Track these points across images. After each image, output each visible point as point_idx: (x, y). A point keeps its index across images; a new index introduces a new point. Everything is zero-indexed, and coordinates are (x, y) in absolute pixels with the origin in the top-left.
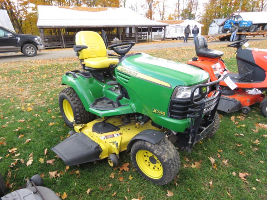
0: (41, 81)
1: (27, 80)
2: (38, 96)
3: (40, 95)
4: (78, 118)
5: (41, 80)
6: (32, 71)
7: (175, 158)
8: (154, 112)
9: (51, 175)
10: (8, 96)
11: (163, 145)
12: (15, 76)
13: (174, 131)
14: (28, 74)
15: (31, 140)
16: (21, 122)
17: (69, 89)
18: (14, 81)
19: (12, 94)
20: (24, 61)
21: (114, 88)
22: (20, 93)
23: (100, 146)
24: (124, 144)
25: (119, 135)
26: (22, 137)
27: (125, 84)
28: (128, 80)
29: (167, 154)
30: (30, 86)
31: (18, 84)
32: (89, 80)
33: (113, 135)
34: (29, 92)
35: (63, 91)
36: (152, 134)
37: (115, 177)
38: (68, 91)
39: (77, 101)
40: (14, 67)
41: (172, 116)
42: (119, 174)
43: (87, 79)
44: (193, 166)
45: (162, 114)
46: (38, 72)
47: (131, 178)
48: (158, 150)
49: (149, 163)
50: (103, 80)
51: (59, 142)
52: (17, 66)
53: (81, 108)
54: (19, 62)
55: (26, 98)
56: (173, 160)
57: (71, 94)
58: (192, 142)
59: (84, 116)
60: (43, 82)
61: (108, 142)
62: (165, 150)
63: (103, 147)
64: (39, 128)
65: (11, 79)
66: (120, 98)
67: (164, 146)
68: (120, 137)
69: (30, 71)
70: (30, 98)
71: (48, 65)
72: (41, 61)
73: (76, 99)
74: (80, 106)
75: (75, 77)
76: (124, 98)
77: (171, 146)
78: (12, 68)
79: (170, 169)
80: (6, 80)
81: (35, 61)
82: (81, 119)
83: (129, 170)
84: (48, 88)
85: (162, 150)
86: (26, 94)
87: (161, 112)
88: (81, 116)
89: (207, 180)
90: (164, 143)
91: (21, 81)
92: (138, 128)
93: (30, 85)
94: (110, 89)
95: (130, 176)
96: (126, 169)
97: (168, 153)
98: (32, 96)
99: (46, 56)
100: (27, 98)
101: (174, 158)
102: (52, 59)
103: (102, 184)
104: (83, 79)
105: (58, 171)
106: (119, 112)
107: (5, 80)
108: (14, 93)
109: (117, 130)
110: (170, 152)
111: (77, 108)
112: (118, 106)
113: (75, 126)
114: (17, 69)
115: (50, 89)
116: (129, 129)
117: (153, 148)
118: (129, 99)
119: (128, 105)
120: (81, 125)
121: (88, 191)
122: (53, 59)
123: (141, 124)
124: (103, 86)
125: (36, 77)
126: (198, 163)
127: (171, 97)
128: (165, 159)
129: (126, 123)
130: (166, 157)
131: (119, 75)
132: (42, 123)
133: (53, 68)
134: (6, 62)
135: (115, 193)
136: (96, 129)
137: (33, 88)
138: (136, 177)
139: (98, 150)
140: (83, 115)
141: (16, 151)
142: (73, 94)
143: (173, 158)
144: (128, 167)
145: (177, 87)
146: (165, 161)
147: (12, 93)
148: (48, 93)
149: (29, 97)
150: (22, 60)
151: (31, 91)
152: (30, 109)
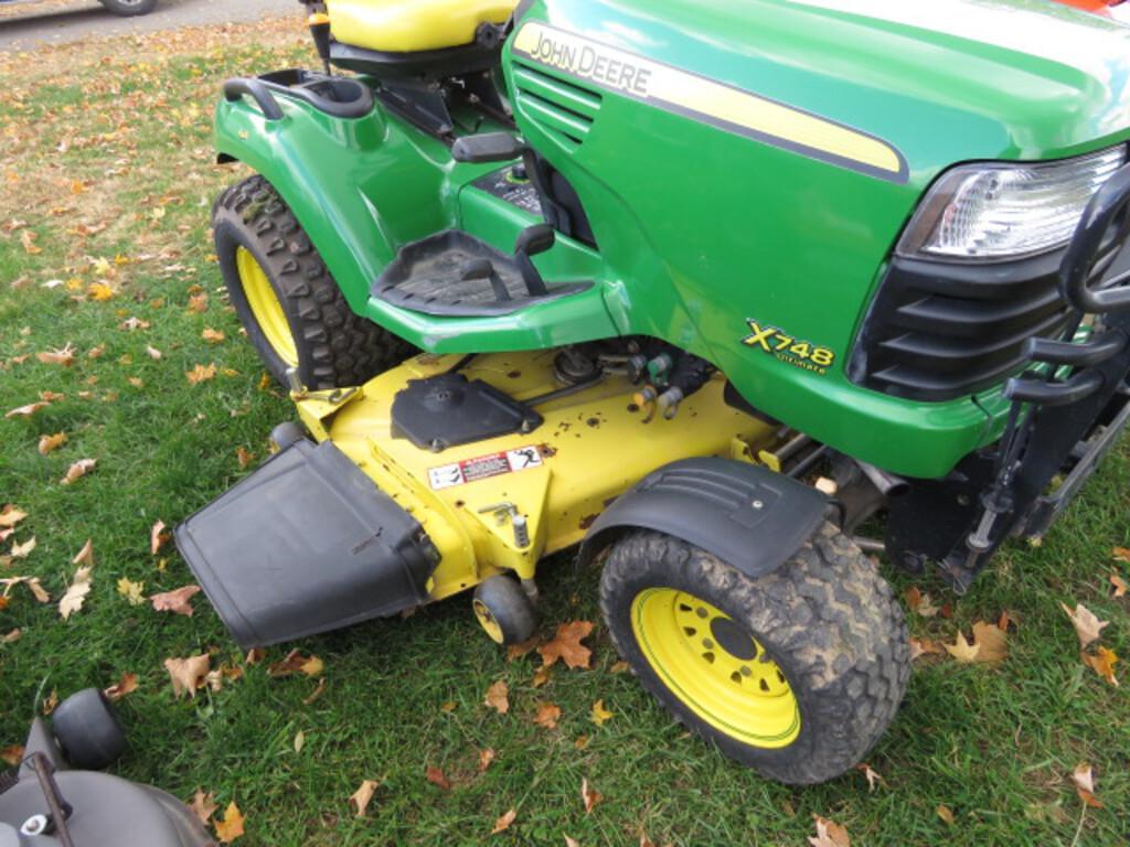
0: (171, 140)
1: (109, 136)
2: (150, 219)
3: (159, 213)
4: (318, 354)
5: (173, 134)
6: (134, 86)
7: (887, 657)
8: (751, 340)
9: (178, 680)
10: (15, 223)
11: (812, 574)
12: (55, 119)
13: (878, 467)
14: (115, 102)
15: (97, 465)
16: (52, 365)
17: (254, 183)
18: (50, 142)
19: (35, 211)
20: (106, 40)
21: (509, 176)
22: (72, 204)
23: (429, 529)
24: (565, 514)
25: (536, 456)
26: (57, 448)
27: (568, 148)
28: (588, 119)
29: (838, 640)
30: (121, 165)
31: (69, 159)
32: (358, 128)
33: (503, 457)
34: (113, 195)
35: (224, 201)
36: (741, 502)
37: (511, 710)
38: (248, 201)
39: (300, 255)
40: (57, 71)
41: (880, 375)
42: (537, 682)
43: (346, 127)
44: (964, 651)
45: (808, 358)
46: (162, 94)
47: (600, 715)
48: (776, 617)
49: (707, 644)
50: (444, 128)
51: (233, 481)
52: (67, 68)
53: (326, 297)
54: (81, 44)
55: (93, 229)
56: (873, 673)
57: (263, 220)
58: (990, 537)
59: (351, 339)
60: (178, 143)
61: (472, 506)
62: (825, 615)
63: (443, 534)
64: (139, 393)
65: (36, 132)
66: (538, 242)
67: (818, 583)
68: (541, 468)
69: (127, 88)
70: (115, 228)
71: (208, 56)
72: (179, 37)
73: (295, 247)
74: (321, 288)
75: (272, 113)
76: (559, 238)
77: (866, 580)
78: (45, 78)
79: (850, 731)
80: (17, 141)
81: (152, 36)
82: (334, 356)
83: (592, 661)
84: (201, 172)
85: (807, 614)
86: (100, 207)
87: (805, 347)
88: (333, 342)
89: (1058, 752)
90: (817, 560)
91: (83, 140)
92: (646, 421)
93: (121, 161)
94: (485, 184)
95: (598, 706)
96: (579, 657)
97: (844, 631)
98: (124, 217)
99: (202, 9)
100: (101, 231)
101: (879, 658)
102: (230, 25)
103: (444, 743)
104: (318, 125)
105: (214, 651)
106: (532, 331)
107: (9, 139)
108: (44, 202)
109: (525, 425)
110: (859, 628)
111: (306, 297)
112: (525, 291)
113: (300, 399)
114: (67, 78)
115: (209, 180)
116: (593, 422)
117: (743, 593)
118: (593, 245)
119: (589, 285)
120: (329, 393)
121: (363, 795)
122: (235, 23)
123: (664, 399)
124: (446, 162)
125: (152, 119)
126: (993, 628)
127: (893, 248)
128: (821, 674)
129: (579, 382)
130: (829, 656)
131: (526, 92)
132: (153, 368)
133: (230, 68)
134: (23, 50)
135: (510, 816)
136: (412, 418)
137: (131, 176)
138: (628, 711)
139: (418, 555)
140: (341, 337)
141: (18, 523)
142: (276, 215)
143: (872, 658)
144: (584, 642)
145: (952, 173)
146: (819, 683)
147: (35, 203)
148: (200, 201)
149: (108, 226)
150: (94, 32)
151: (124, 191)
152: (106, 289)
